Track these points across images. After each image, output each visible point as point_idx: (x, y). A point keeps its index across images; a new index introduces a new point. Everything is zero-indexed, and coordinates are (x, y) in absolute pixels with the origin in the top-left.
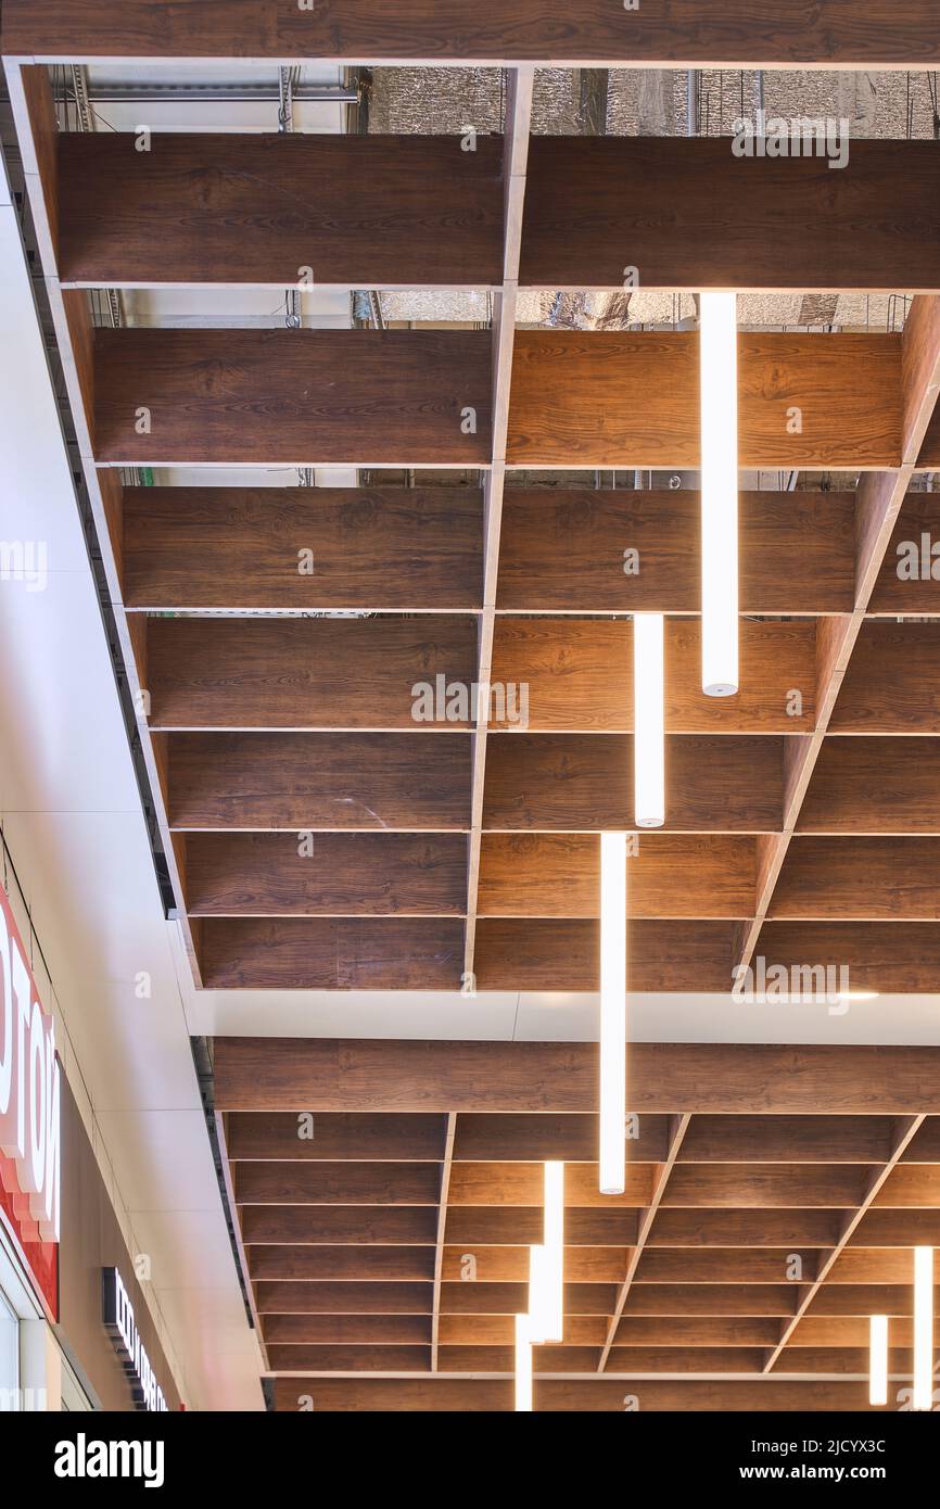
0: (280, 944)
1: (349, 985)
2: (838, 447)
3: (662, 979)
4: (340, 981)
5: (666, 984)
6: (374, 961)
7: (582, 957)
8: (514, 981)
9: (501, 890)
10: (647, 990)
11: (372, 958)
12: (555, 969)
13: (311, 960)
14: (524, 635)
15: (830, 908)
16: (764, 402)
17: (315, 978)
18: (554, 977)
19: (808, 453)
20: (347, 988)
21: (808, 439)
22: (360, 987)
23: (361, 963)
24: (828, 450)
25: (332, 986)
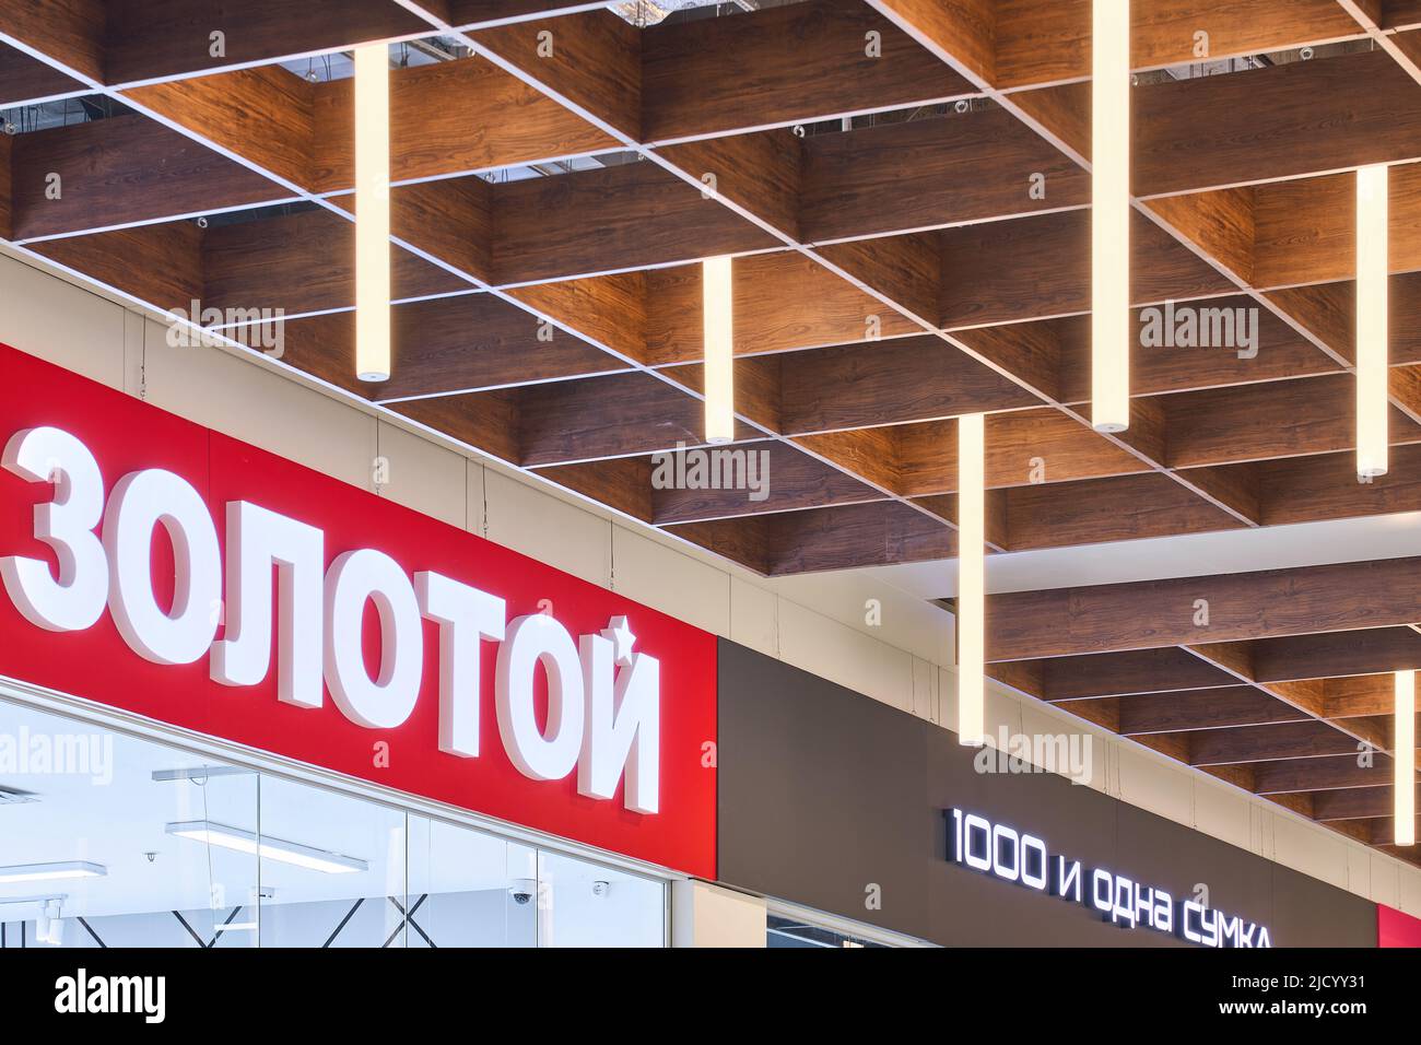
0: (836, 528)
1: (897, 558)
2: (578, 138)
3: (1185, 523)
4: (889, 556)
5: (1189, 526)
6: (918, 535)
7: (1109, 510)
8: (1047, 539)
9: (923, 472)
10: (1171, 534)
11: (917, 532)
12: (1083, 524)
13: (863, 540)
14: (677, 280)
15: (1229, 452)
16: (519, 109)
17: (867, 555)
18: (1082, 532)
19: (555, 146)
20: (894, 562)
21: (554, 134)
22: (906, 560)
23: (908, 537)
24: (570, 140)
25: (881, 561)
